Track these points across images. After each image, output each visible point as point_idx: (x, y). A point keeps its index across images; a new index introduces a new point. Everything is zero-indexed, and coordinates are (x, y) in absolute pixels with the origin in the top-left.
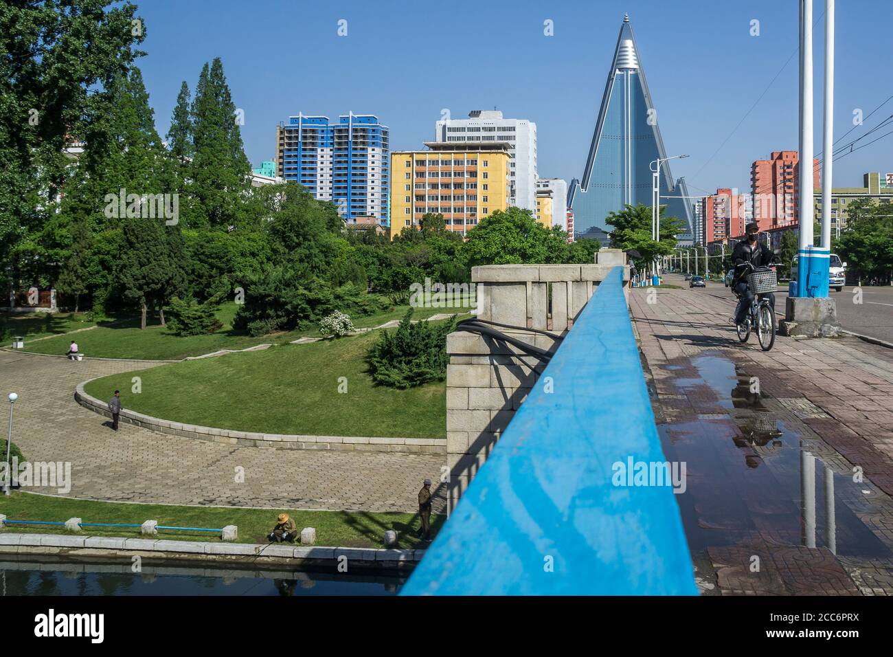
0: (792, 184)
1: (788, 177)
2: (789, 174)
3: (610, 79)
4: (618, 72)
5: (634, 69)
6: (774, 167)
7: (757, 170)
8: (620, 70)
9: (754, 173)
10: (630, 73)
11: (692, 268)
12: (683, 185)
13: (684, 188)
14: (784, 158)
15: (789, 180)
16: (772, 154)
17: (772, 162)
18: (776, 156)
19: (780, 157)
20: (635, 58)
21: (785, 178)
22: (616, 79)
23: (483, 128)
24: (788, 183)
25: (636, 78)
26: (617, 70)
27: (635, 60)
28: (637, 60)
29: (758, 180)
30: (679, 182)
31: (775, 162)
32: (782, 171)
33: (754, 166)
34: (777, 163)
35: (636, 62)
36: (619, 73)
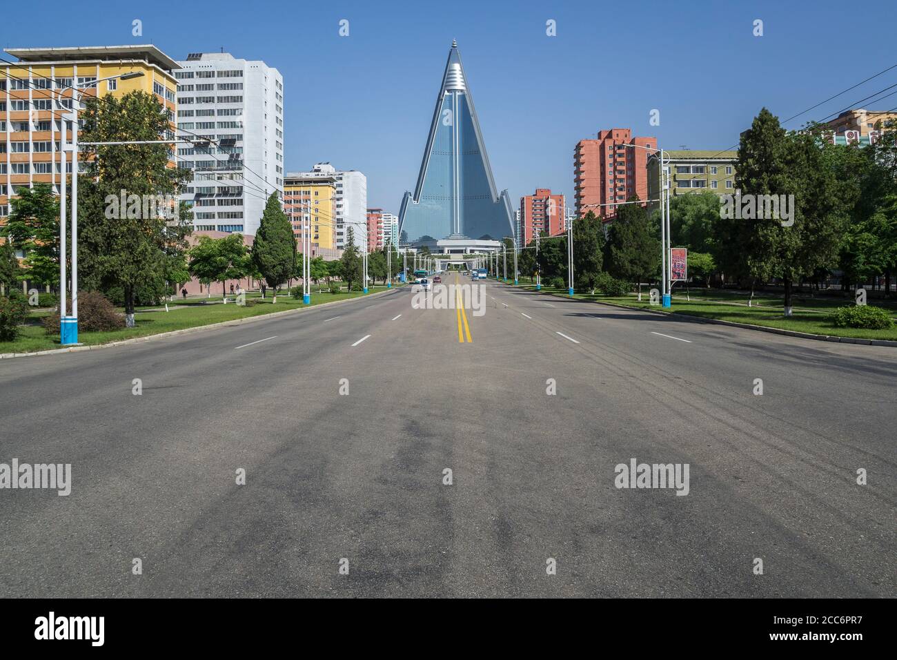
0: (624, 168)
1: (619, 159)
2: (620, 155)
3: (439, 100)
4: (446, 93)
5: (462, 91)
6: (602, 147)
7: (582, 151)
8: (449, 91)
9: (578, 156)
10: (458, 94)
11: (501, 270)
12: (506, 197)
13: (507, 199)
14: (614, 137)
15: (621, 164)
16: (600, 134)
17: (600, 142)
18: (604, 135)
19: (610, 136)
20: (462, 80)
21: (615, 161)
22: (445, 100)
23: (197, 73)
24: (619, 168)
25: (463, 98)
26: (446, 91)
27: (462, 82)
28: (464, 82)
29: (583, 163)
30: (503, 193)
31: (604, 142)
32: (611, 152)
33: (579, 147)
34: (606, 143)
35: (463, 84)
36: (448, 94)
